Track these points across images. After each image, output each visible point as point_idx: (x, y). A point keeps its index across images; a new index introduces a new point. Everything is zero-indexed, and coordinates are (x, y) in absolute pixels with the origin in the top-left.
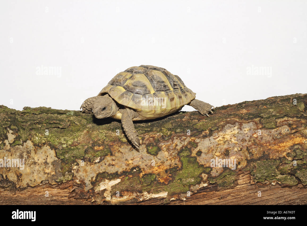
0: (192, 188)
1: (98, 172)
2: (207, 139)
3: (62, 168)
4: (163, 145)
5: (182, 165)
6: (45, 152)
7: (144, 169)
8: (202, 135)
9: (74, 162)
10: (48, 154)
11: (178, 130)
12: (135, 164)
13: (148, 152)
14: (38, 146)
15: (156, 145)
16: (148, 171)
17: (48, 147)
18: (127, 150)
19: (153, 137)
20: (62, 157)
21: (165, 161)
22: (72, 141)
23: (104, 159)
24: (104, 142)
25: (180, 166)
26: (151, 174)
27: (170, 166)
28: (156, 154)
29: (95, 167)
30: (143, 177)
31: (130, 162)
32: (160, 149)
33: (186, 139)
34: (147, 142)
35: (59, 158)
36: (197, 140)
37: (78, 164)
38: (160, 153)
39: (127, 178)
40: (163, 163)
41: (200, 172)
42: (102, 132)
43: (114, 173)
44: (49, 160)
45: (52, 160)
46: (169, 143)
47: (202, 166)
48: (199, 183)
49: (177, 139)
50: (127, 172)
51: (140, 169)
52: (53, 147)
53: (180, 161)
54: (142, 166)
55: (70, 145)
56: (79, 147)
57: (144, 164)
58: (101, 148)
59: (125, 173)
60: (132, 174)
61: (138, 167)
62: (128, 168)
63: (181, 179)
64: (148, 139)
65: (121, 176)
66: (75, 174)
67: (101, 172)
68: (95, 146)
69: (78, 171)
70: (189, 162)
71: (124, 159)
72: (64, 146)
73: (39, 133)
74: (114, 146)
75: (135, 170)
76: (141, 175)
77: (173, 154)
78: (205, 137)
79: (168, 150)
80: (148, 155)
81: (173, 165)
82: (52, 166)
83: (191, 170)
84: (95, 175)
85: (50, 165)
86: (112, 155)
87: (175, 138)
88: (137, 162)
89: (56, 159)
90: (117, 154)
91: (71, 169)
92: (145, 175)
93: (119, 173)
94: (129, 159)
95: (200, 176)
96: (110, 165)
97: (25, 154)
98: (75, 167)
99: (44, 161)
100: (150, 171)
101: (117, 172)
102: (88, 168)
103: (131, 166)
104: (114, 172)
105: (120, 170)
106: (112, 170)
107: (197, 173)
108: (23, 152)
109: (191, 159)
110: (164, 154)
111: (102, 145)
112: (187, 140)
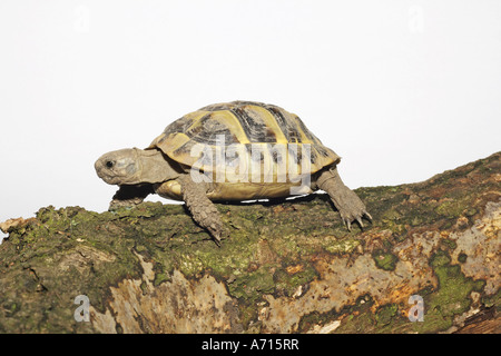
0: (457, 319)
1: (302, 314)
2: (468, 231)
3: (240, 316)
4: (400, 250)
5: (439, 281)
6: (209, 289)
7: (376, 297)
8: (457, 226)
9: (260, 300)
10: (214, 292)
11: (415, 222)
12: (363, 290)
13: (379, 266)
14: (194, 278)
15: (389, 252)
16: (384, 299)
17: (212, 279)
18: (342, 267)
19: (379, 238)
20: (239, 295)
21: (410, 277)
22: (246, 261)
23: (309, 288)
24: (299, 257)
25: (435, 285)
26: (389, 305)
27: (419, 285)
28: (392, 268)
29: (297, 304)
30: (376, 312)
31: (353, 287)
32: (396, 259)
33: (433, 235)
34: (371, 248)
35: (233, 297)
36: (453, 236)
37: (268, 304)
38: (398, 264)
39: (352, 317)
40: (406, 282)
41: (468, 290)
42: (289, 240)
43: (329, 312)
44: (219, 304)
45: (223, 303)
46: (408, 246)
47: (470, 278)
48: (467, 310)
49: (418, 236)
50: (351, 307)
51: (371, 298)
52: (220, 278)
53: (434, 274)
54: (374, 291)
55: (245, 270)
56: (261, 270)
57: (376, 289)
58: (298, 268)
59: (346, 309)
60: (359, 309)
61: (368, 294)
62: (351, 299)
63: (438, 307)
64: (370, 243)
65: (340, 315)
66: (265, 322)
67: (308, 312)
68: (287, 266)
69: (268, 317)
70: (449, 274)
71: (342, 283)
72: (237, 273)
73: (185, 254)
74: (320, 262)
75: (363, 302)
76: (374, 308)
77: (421, 264)
78: (463, 228)
79: (410, 257)
80: (380, 271)
81: (424, 284)
82: (224, 314)
83: (454, 288)
84: (298, 320)
85: (221, 311)
86: (319, 279)
87: (414, 235)
88: (363, 286)
89: (230, 299)
90: (327, 277)
91: (257, 315)
92: (380, 307)
93: (337, 310)
94: (350, 282)
95: (468, 298)
96: (320, 298)
97: (178, 297)
98: (263, 310)
99: (210, 306)
100: (388, 300)
101: (334, 309)
102: (286, 309)
103: (356, 294)
104: (329, 309)
105: (339, 305)
106: (325, 307)
107: (464, 293)
108: (175, 294)
109: (452, 269)
110: (406, 266)
111: (299, 263)
112: (435, 237)
